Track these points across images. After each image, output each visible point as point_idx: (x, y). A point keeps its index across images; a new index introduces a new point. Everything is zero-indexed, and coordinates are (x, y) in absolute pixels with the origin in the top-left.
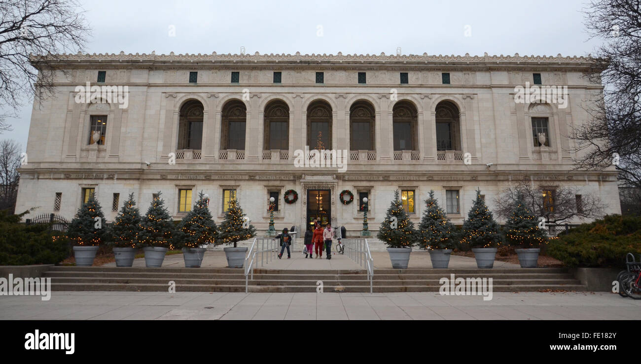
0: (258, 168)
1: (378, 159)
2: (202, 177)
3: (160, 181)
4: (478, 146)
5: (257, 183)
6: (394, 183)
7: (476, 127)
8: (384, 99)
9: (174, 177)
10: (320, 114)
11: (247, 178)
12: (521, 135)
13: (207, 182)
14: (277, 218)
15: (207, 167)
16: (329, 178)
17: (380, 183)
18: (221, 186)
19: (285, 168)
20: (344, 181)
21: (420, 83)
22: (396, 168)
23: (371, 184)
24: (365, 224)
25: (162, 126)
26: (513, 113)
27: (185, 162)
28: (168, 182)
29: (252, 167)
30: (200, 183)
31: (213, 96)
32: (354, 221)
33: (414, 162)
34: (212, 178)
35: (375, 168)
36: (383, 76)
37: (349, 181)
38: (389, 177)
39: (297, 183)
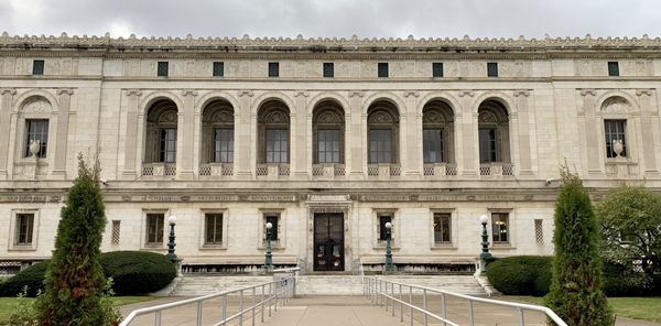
0: (251, 186)
1: (403, 173)
2: (177, 198)
3: (121, 205)
4: (533, 157)
5: (249, 205)
6: (424, 204)
7: (532, 132)
8: (411, 96)
9: (140, 199)
10: (329, 119)
11: (236, 198)
12: (592, 143)
13: (184, 204)
14: (277, 249)
15: (184, 186)
16: (341, 199)
17: (405, 205)
18: (202, 209)
19: (285, 186)
20: (361, 201)
21: (459, 75)
22: (426, 185)
23: (396, 205)
24: (389, 256)
25: (123, 133)
26: (580, 114)
27: (155, 179)
28: (132, 205)
29: (243, 186)
30: (175, 205)
31: (189, 93)
32: (373, 253)
33: (450, 177)
34: (191, 199)
35: (401, 186)
36: (411, 66)
37: (367, 201)
38: (417, 196)
39: (302, 204)
